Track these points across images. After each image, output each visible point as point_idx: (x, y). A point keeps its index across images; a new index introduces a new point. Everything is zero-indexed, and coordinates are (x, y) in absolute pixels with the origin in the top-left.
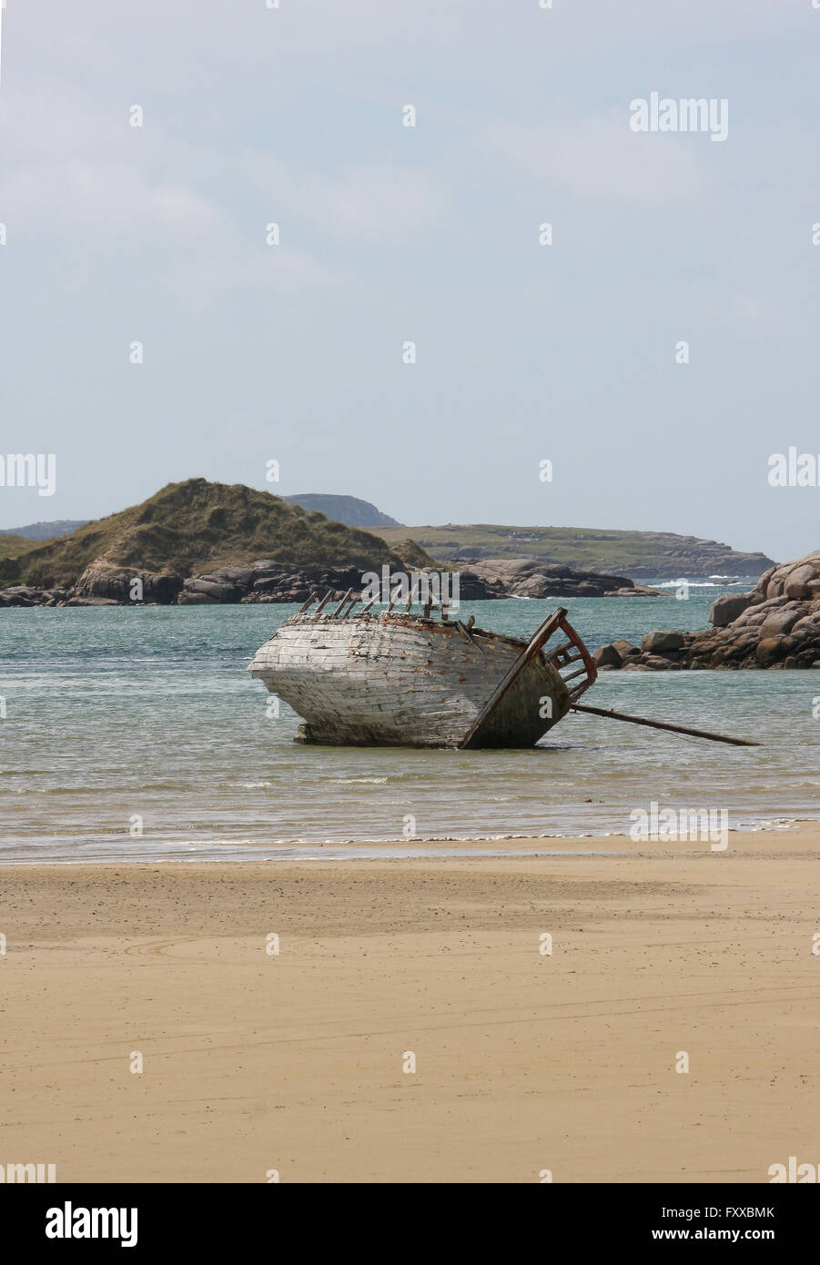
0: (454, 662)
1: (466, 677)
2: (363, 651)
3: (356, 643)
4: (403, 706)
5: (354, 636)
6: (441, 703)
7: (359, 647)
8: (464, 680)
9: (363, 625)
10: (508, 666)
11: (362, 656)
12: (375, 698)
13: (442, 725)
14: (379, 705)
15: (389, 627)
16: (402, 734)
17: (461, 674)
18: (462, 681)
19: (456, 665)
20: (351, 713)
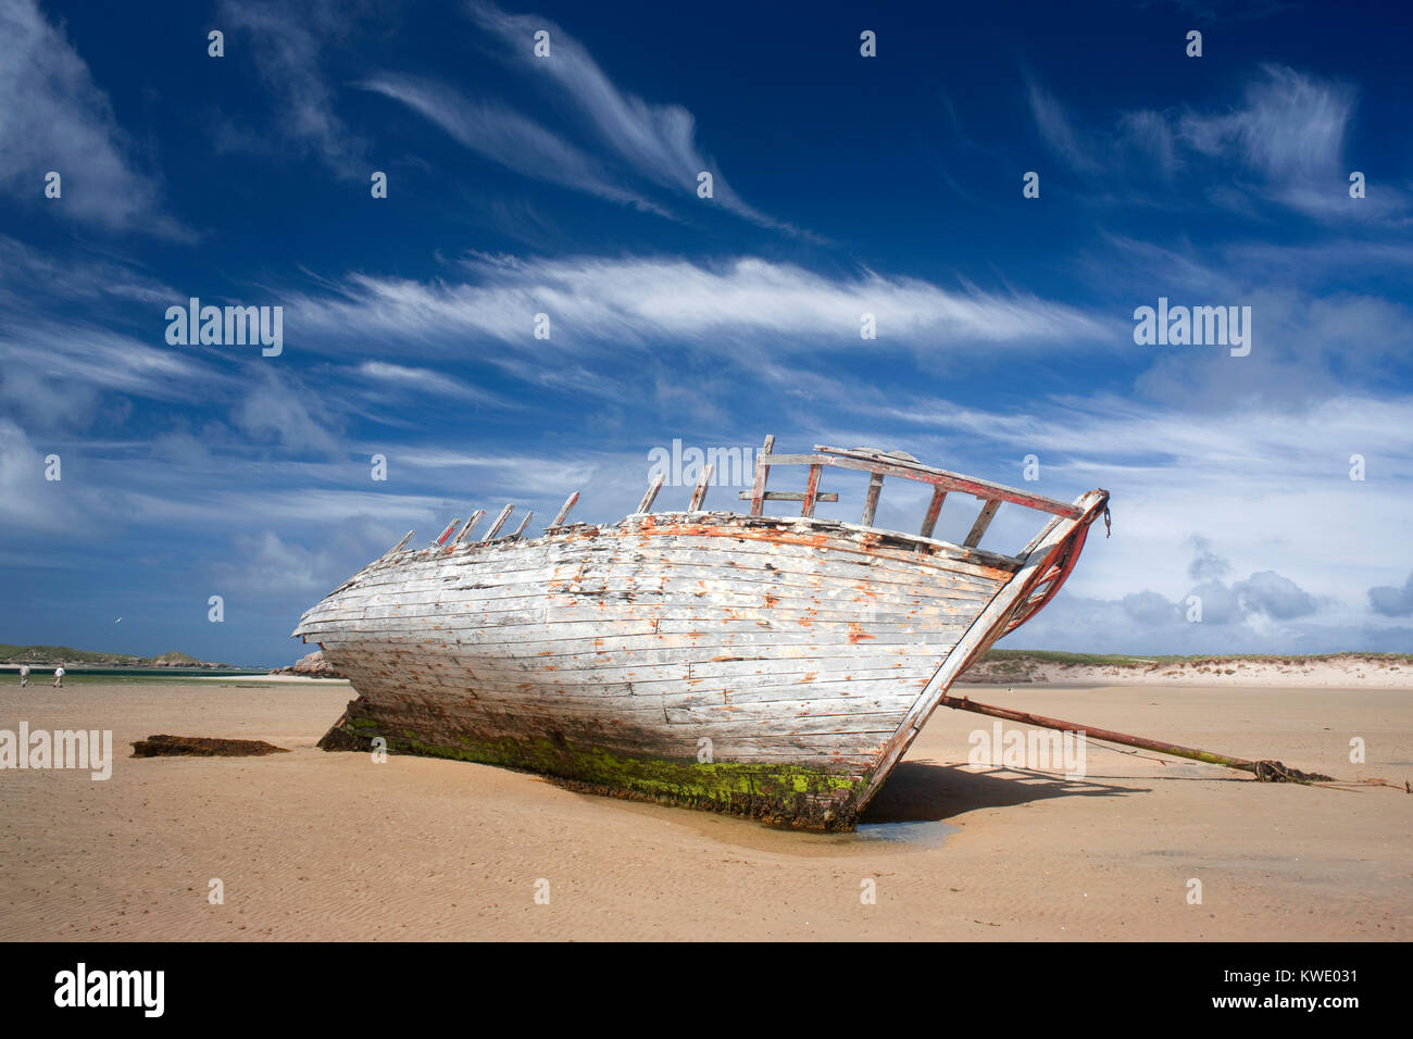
0: (833, 602)
1: (868, 630)
2: (589, 586)
3: (570, 572)
4: (699, 686)
5: (561, 563)
6: (803, 682)
7: (578, 580)
8: (860, 636)
9: (581, 542)
10: (971, 608)
11: (586, 594)
12: (623, 672)
13: (808, 727)
14: (630, 685)
15: (657, 542)
16: (682, 742)
17: (852, 623)
18: (857, 638)
19: (841, 606)
20: (521, 696)
